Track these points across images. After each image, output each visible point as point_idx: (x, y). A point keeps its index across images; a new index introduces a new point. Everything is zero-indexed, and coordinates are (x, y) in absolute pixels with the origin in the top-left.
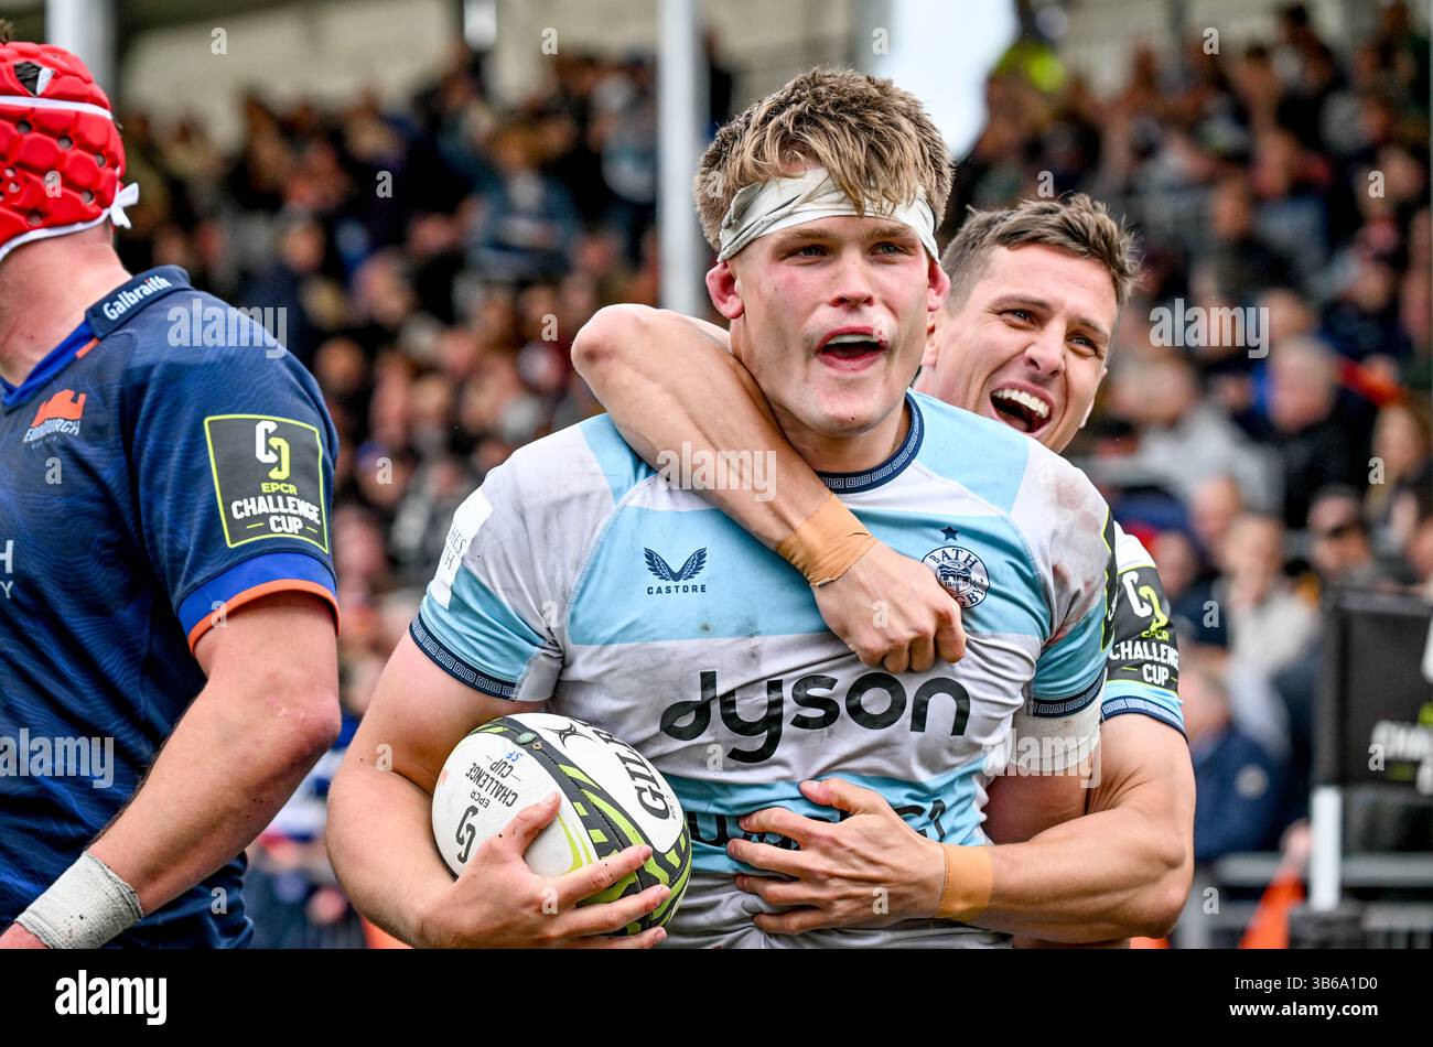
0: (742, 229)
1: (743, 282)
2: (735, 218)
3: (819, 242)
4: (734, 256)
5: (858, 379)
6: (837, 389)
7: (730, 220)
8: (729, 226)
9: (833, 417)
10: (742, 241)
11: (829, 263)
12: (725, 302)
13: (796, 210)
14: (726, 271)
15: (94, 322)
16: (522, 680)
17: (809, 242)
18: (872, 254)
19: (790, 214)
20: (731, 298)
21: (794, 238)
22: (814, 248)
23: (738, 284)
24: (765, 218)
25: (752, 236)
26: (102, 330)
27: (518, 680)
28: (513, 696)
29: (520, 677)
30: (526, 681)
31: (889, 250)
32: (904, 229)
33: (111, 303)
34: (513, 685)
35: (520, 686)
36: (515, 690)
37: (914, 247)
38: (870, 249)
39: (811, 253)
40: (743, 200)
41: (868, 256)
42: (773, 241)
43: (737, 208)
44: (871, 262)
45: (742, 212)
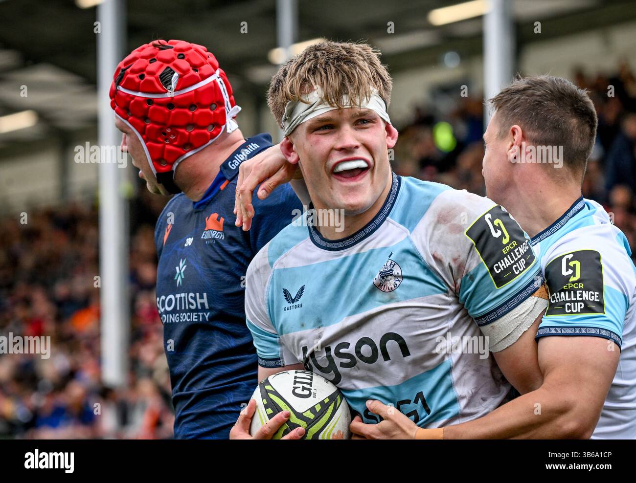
0: (292, 121)
1: (296, 146)
2: (288, 116)
3: (329, 123)
4: (291, 134)
5: (358, 185)
6: (348, 192)
7: (285, 117)
8: (285, 120)
9: (348, 205)
10: (293, 126)
11: (335, 132)
12: (290, 156)
13: (316, 109)
14: (288, 141)
15: (225, 172)
16: (282, 355)
17: (324, 124)
18: (356, 125)
19: (313, 111)
20: (292, 154)
21: (316, 123)
22: (328, 126)
23: (294, 146)
24: (301, 115)
25: (297, 123)
26: (229, 176)
27: (280, 356)
28: (282, 364)
29: (280, 354)
30: (284, 354)
31: (364, 122)
32: (369, 111)
33: (232, 161)
34: (279, 359)
35: (283, 359)
36: (281, 360)
37: (375, 119)
38: (354, 123)
39: (326, 128)
40: (291, 107)
41: (355, 127)
42: (306, 125)
43: (288, 111)
44: (356, 129)
45: (291, 113)
